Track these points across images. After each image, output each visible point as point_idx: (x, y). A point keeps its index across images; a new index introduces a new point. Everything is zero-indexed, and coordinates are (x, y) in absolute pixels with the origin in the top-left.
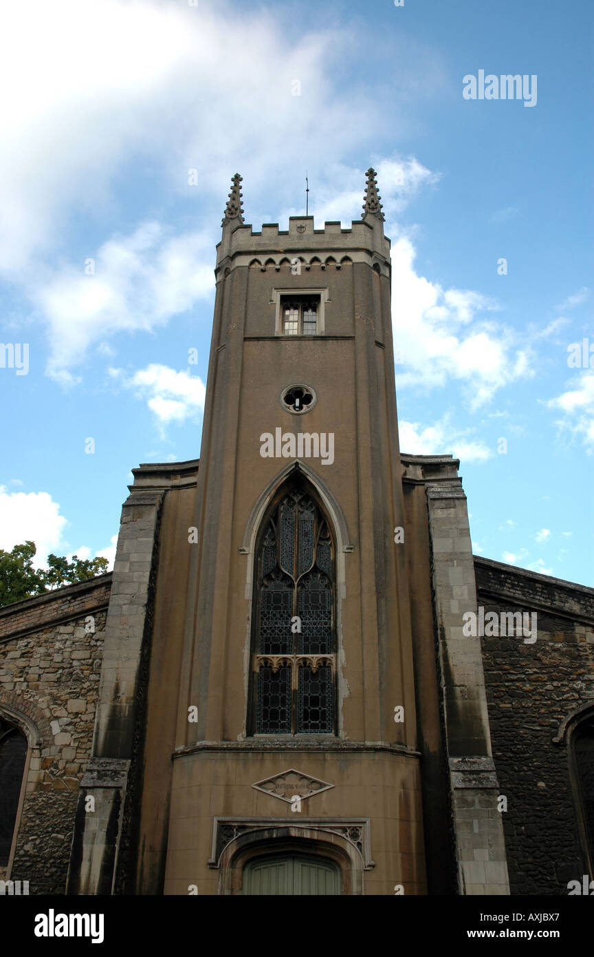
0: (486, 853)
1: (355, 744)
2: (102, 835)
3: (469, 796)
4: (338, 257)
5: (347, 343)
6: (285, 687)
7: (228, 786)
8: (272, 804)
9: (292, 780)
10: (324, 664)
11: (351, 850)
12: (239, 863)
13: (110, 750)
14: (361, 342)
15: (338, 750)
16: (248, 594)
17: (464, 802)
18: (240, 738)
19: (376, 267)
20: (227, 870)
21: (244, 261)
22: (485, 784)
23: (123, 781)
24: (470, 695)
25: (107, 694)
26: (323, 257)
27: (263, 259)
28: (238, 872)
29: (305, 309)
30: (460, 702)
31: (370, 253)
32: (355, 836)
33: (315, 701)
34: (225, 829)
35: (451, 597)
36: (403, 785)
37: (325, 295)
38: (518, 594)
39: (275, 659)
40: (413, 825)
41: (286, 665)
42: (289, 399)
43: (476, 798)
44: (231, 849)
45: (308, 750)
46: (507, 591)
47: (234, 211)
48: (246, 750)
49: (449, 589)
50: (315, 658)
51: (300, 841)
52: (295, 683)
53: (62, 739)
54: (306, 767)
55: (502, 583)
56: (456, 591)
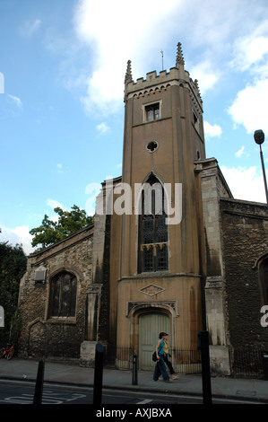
0: (216, 310)
1: (173, 274)
2: (93, 308)
3: (210, 291)
4: (165, 85)
5: (169, 120)
6: (152, 255)
7: (131, 291)
8: (145, 297)
9: (152, 287)
10: (165, 246)
11: (171, 310)
12: (136, 316)
13: (96, 281)
14: (174, 118)
15: (167, 277)
16: (137, 223)
17: (209, 293)
18: (135, 274)
19: (181, 85)
20: (132, 318)
21: (131, 96)
22: (217, 286)
23: (100, 291)
24: (216, 253)
25: (95, 263)
26: (159, 87)
27: (138, 93)
28: (136, 319)
29: (155, 110)
30: (211, 256)
31: (178, 80)
32: (173, 306)
33: (162, 260)
34: (130, 305)
35: (209, 215)
36: (192, 288)
37: (161, 102)
38: (240, 211)
39: (148, 245)
40: (197, 302)
41: (152, 248)
42: (149, 147)
43: (213, 291)
44: (133, 312)
45: (157, 277)
46: (235, 210)
47: (128, 76)
48: (136, 278)
49: (208, 212)
50: (161, 244)
51: (155, 308)
52: (155, 253)
53: (87, 278)
54: (156, 283)
55: (233, 207)
56: (211, 213)
